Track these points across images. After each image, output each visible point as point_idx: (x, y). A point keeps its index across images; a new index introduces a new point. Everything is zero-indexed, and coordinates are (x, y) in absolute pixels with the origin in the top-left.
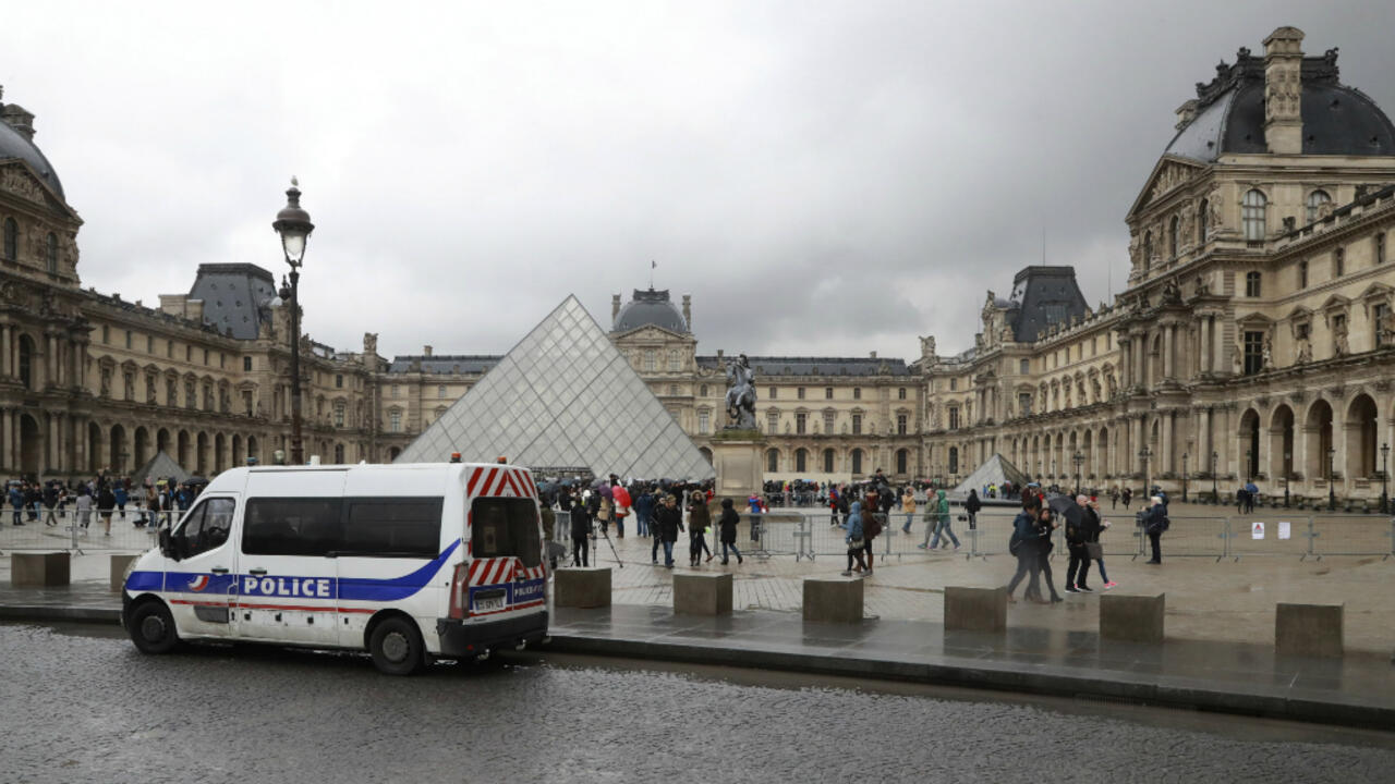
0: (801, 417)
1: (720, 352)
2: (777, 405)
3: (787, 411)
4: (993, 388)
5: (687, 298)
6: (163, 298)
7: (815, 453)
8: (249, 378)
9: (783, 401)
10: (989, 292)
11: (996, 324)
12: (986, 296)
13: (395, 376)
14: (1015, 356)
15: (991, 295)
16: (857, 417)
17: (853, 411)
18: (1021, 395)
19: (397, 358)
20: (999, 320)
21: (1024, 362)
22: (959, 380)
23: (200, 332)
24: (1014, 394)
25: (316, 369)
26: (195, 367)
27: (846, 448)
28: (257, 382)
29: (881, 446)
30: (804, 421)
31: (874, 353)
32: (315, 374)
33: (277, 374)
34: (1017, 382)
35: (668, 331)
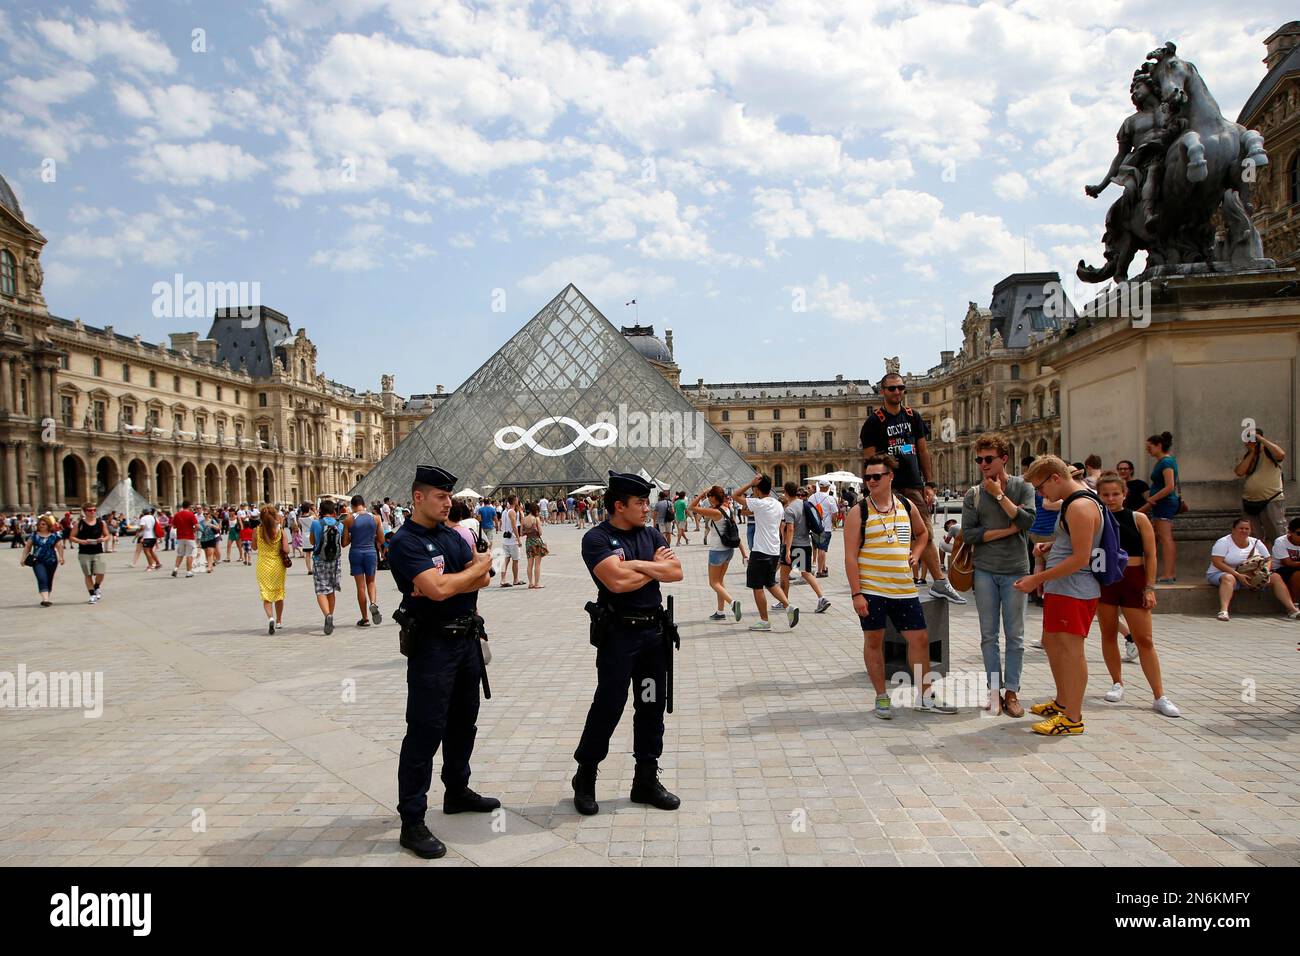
0: (777, 437)
1: (701, 381)
2: (755, 426)
3: (763, 430)
4: (980, 397)
5: (669, 333)
6: (173, 336)
7: (792, 470)
8: (264, 413)
9: (761, 422)
10: (971, 303)
11: (980, 333)
12: (967, 308)
13: (412, 413)
14: (1004, 362)
15: (973, 306)
16: (828, 435)
17: (825, 429)
18: (1012, 401)
19: (413, 397)
20: (985, 329)
21: (1015, 369)
22: (931, 394)
23: (210, 369)
24: (1006, 400)
25: (333, 406)
26: (207, 402)
27: (820, 463)
28: (272, 416)
29: (852, 459)
30: (780, 440)
31: (840, 376)
32: (333, 410)
33: (293, 409)
34: (1009, 388)
35: (653, 361)
